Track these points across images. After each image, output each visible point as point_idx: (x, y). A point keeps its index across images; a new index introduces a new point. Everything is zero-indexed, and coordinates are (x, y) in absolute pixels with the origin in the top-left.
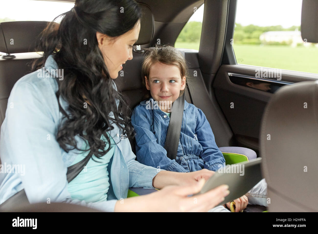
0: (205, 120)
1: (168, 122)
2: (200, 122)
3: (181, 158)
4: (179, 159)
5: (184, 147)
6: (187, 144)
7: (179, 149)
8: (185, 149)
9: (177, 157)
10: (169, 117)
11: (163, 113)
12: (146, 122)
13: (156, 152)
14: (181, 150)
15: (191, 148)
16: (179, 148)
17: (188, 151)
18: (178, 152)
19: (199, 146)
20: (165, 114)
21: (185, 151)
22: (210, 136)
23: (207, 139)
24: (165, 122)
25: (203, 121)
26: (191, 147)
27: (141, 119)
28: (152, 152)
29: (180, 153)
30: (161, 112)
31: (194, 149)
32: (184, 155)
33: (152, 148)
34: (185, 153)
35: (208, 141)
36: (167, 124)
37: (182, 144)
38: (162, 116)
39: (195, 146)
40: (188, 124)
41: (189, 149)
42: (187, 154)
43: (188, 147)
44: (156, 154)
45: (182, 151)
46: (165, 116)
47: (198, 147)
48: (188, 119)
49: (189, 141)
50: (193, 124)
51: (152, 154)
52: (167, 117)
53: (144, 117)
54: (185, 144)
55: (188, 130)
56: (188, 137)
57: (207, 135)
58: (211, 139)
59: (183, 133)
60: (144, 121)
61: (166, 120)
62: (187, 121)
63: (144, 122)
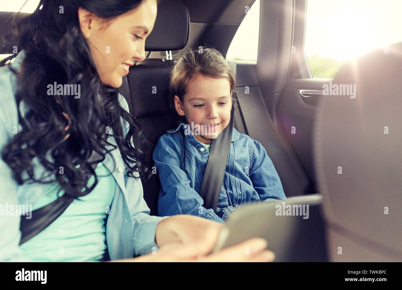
0: (265, 155)
1: (207, 158)
2: (258, 159)
3: (223, 210)
4: (221, 210)
5: (230, 194)
6: (234, 189)
7: (221, 197)
8: (232, 195)
9: (217, 208)
10: (208, 151)
11: (200, 144)
12: (174, 158)
13: (185, 198)
14: (225, 197)
15: (240, 195)
16: (222, 195)
17: (236, 200)
18: (220, 201)
19: (254, 193)
20: (203, 147)
21: (230, 200)
22: (274, 179)
23: (269, 185)
24: (202, 158)
25: (262, 158)
26: (241, 193)
27: (167, 153)
28: (180, 198)
29: (222, 203)
30: (196, 142)
31: (245, 197)
32: (230, 205)
33: (181, 192)
34: (231, 203)
35: (270, 187)
36: (205, 161)
37: (226, 189)
38: (197, 149)
39: (247, 193)
40: (236, 161)
41: (236, 197)
42: (235, 204)
43: (235, 193)
44: (186, 202)
45: (227, 200)
46: (202, 149)
47: (252, 194)
48: (238, 154)
49: (238, 185)
50: (245, 161)
51: (180, 201)
52: (205, 150)
53: (172, 150)
54: (231, 189)
55: (237, 169)
56: (237, 179)
57: (268, 177)
58: (274, 185)
59: (228, 174)
60: (171, 155)
61: (203, 154)
62: (236, 156)
63: (172, 157)
